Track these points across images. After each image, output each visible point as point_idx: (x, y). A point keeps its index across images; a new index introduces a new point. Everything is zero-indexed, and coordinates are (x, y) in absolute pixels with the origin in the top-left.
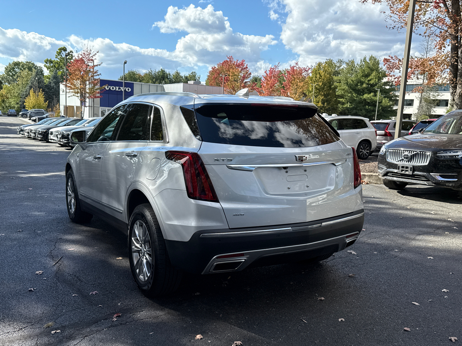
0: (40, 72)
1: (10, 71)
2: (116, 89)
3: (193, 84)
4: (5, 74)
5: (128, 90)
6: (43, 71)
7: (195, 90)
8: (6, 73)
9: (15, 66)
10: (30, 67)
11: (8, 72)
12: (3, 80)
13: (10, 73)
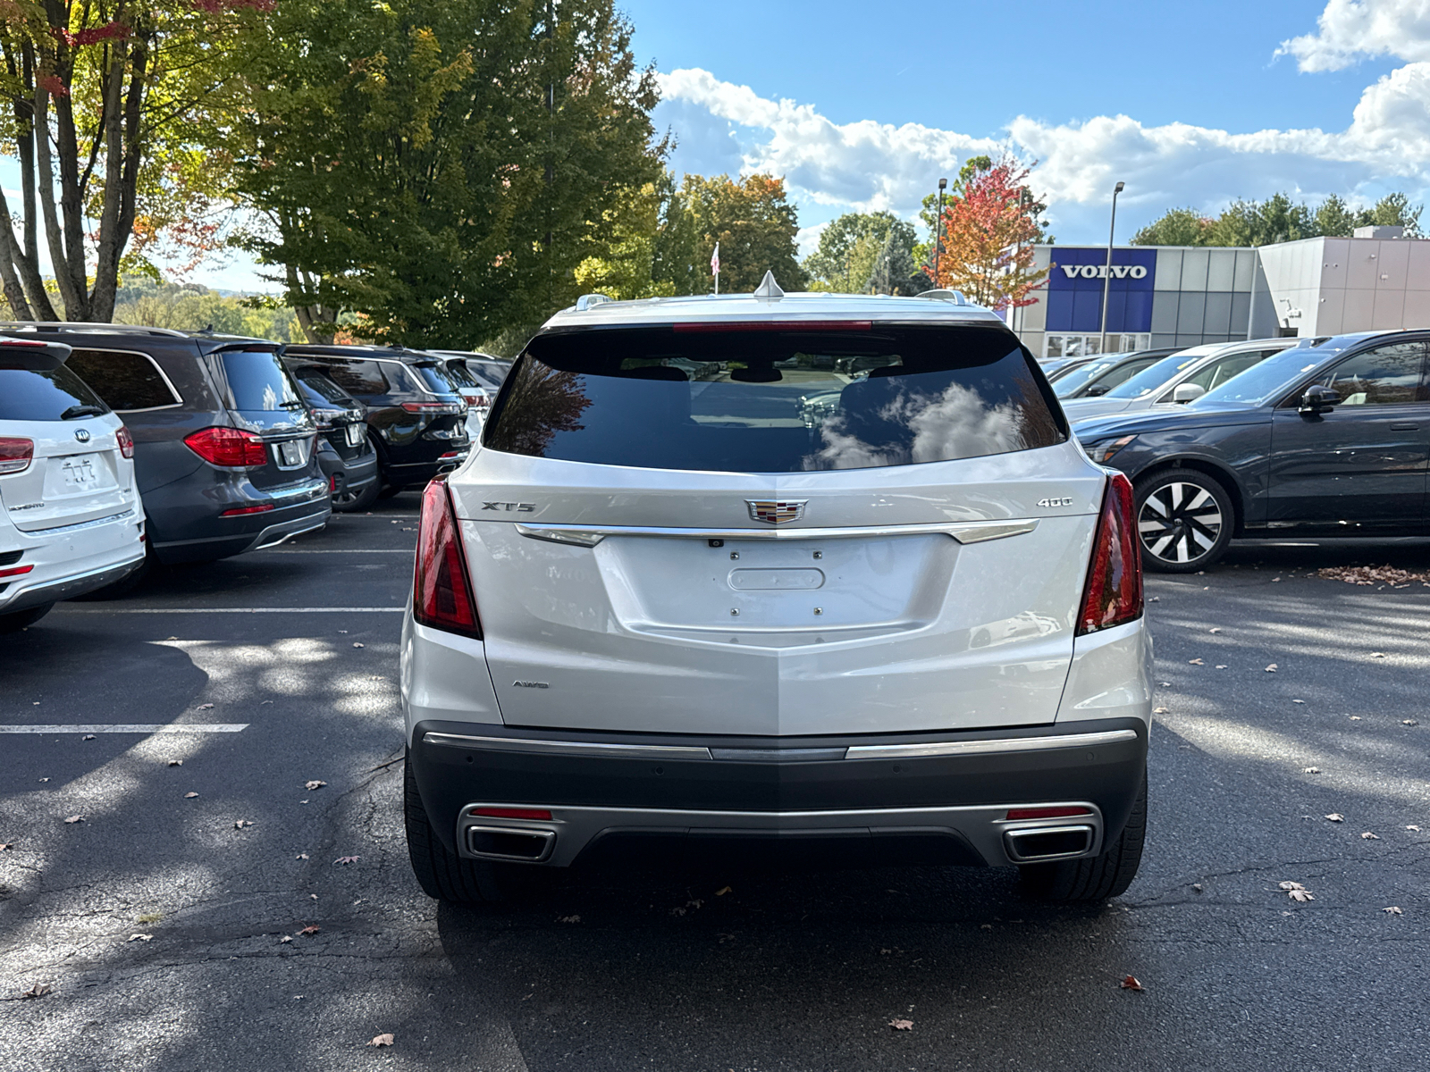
0: (908, 239)
1: (832, 243)
2: (1098, 274)
3: (1370, 236)
4: (818, 251)
5: (1138, 272)
6: (915, 235)
7: (1370, 258)
8: (822, 250)
9: (845, 227)
10: (882, 225)
11: (827, 246)
12: (813, 270)
13: (831, 248)
